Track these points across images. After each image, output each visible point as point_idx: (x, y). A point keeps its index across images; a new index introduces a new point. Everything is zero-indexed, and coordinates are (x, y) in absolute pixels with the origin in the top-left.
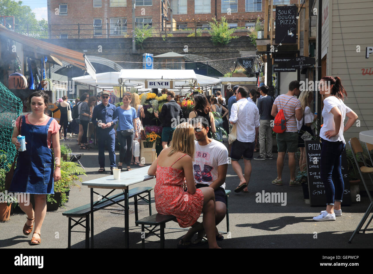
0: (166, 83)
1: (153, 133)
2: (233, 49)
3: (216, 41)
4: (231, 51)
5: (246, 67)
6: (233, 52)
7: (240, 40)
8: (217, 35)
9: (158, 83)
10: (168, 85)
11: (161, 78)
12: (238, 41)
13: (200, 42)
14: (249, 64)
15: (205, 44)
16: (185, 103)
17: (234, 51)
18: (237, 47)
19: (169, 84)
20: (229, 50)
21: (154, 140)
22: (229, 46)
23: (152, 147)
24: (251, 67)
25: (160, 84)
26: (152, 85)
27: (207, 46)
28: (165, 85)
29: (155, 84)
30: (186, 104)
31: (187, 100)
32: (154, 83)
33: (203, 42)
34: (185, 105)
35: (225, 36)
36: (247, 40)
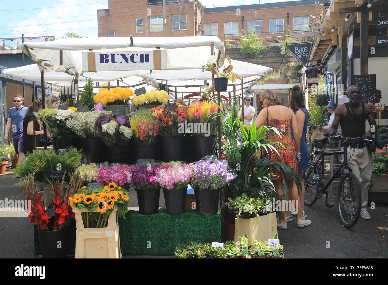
0: (142, 55)
1: (112, 186)
2: (262, 60)
3: (245, 52)
4: (260, 61)
5: (300, 56)
6: (262, 63)
7: (269, 51)
8: (246, 46)
9: (123, 56)
10: (147, 61)
11: (130, 43)
12: (267, 52)
13: (229, 54)
14: (305, 52)
15: (234, 56)
16: (195, 109)
17: (263, 61)
18: (266, 57)
19: (151, 58)
20: (258, 60)
21: (110, 207)
22: (258, 57)
23: (106, 226)
24: (307, 56)
25: (127, 60)
26: (107, 61)
27: (237, 58)
28: (142, 61)
29: (116, 60)
30: (197, 111)
31: (201, 100)
32: (113, 56)
33: (232, 54)
34: (196, 114)
35: (254, 47)
36: (277, 51)
